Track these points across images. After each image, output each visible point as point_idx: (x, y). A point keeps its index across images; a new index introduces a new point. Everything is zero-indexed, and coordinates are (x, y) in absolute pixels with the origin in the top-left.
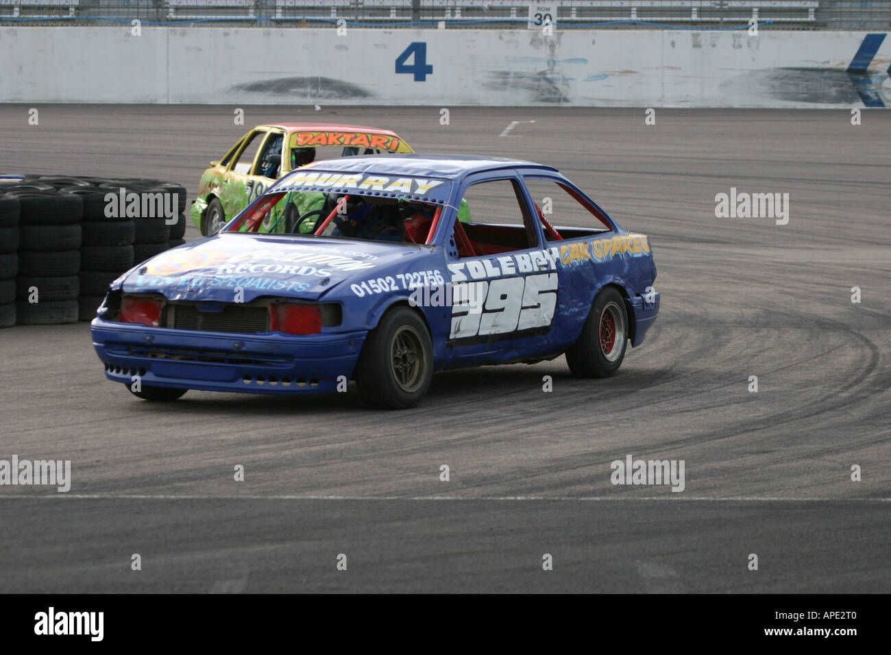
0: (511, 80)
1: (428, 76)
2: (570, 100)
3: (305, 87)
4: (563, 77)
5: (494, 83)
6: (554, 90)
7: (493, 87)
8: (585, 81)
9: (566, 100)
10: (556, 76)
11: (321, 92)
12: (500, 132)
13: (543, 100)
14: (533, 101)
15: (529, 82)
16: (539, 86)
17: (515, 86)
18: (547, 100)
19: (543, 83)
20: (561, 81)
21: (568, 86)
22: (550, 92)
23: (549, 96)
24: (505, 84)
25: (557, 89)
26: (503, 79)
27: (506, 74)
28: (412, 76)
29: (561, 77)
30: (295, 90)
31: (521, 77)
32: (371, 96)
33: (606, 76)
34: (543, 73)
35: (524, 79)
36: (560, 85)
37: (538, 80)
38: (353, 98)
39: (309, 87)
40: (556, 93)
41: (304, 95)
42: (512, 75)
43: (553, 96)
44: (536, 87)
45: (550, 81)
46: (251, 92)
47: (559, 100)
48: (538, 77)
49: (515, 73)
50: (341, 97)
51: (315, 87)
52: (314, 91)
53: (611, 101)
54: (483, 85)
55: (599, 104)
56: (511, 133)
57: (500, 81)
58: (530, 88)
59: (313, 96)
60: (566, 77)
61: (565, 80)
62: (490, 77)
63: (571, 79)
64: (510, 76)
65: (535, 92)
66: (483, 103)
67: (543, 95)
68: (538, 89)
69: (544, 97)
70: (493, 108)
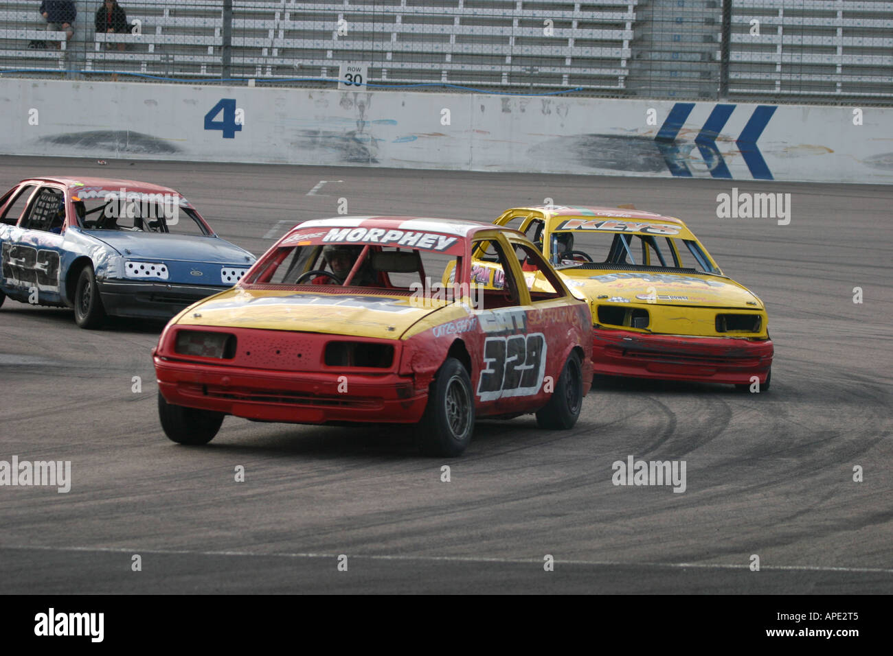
0: (320, 139)
1: (237, 133)
2: (378, 161)
3: (113, 140)
4: (372, 138)
5: (303, 142)
6: (362, 150)
7: (302, 146)
8: (395, 142)
9: (374, 161)
10: (365, 136)
11: (129, 146)
12: (308, 192)
13: (351, 161)
14: (341, 161)
15: (338, 142)
16: (348, 146)
17: (323, 145)
18: (356, 160)
19: (352, 143)
20: (370, 142)
21: (377, 146)
22: (359, 152)
23: (357, 157)
24: (314, 143)
25: (365, 149)
26: (312, 138)
27: (316, 133)
28: (221, 132)
29: (370, 137)
30: (103, 144)
31: (330, 137)
32: (179, 151)
33: (415, 138)
34: (352, 134)
35: (333, 138)
36: (369, 146)
37: (347, 140)
38: (161, 153)
39: (117, 140)
40: (364, 154)
41: (112, 149)
42: (321, 135)
43: (361, 157)
44: (345, 147)
45: (359, 142)
46: (58, 144)
47: (368, 161)
48: (347, 137)
49: (324, 132)
50: (149, 152)
51: (124, 141)
52: (122, 145)
53: (418, 162)
54: (292, 143)
55: (408, 166)
56: (319, 192)
57: (309, 139)
58: (340, 148)
59: (122, 150)
60: (375, 138)
61: (374, 141)
62: (299, 136)
63: (380, 140)
64: (319, 135)
65: (344, 152)
66: (291, 161)
67: (351, 155)
68: (346, 149)
69: (352, 157)
70: (301, 166)
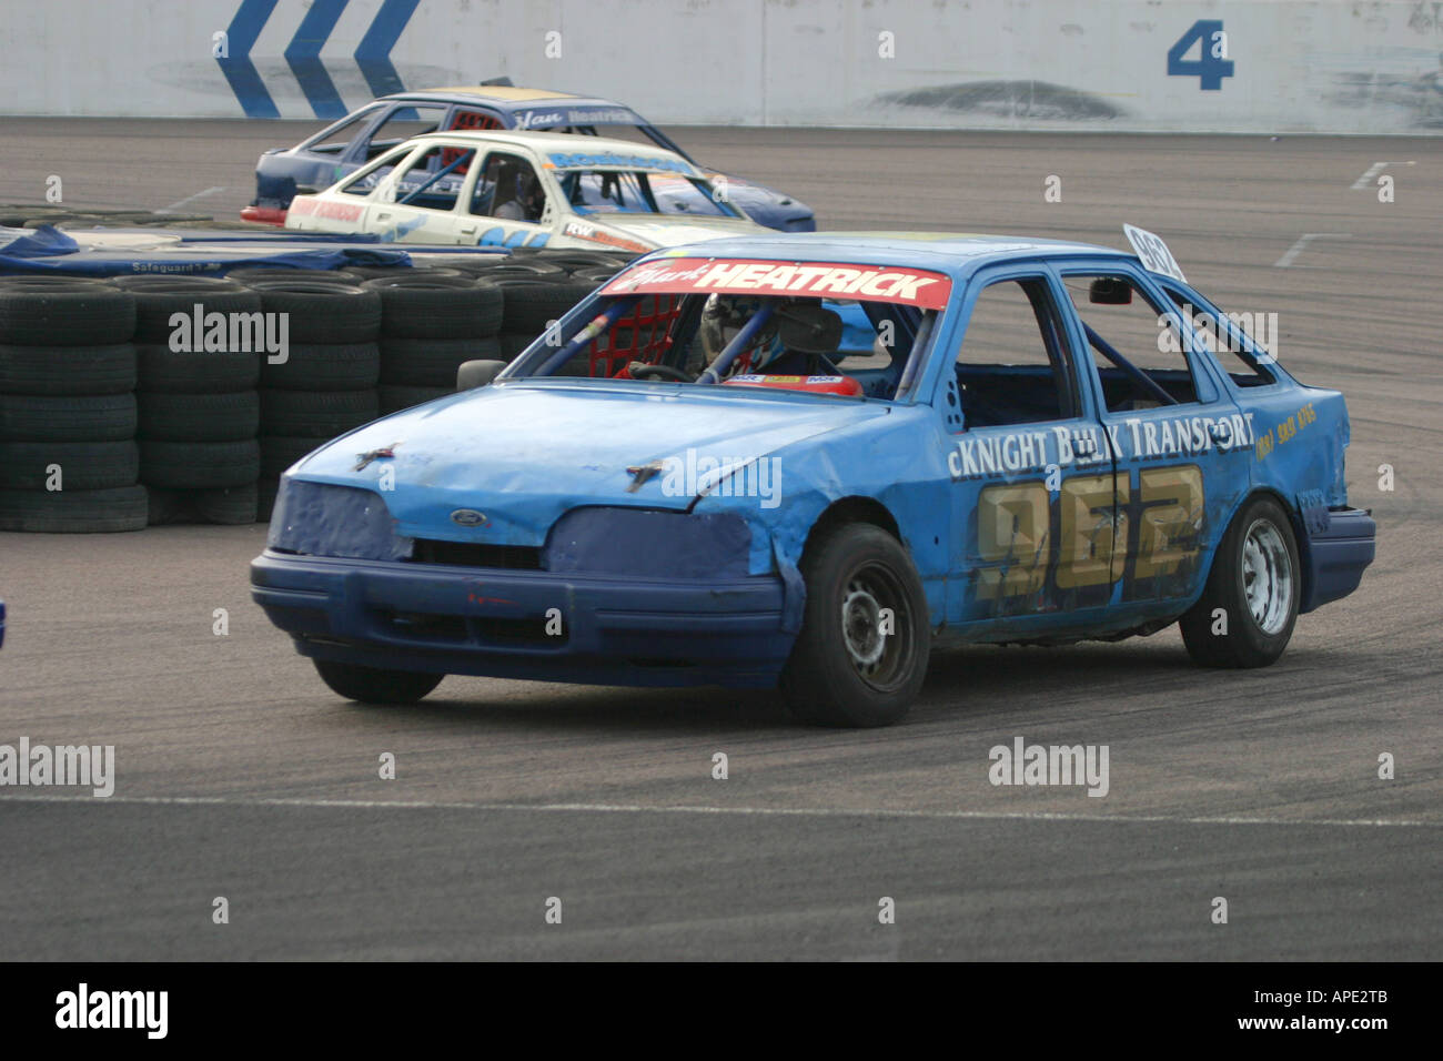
0: (1373, 89)
1: (1225, 81)
3: (1006, 98)
5: (1342, 94)
7: (1342, 100)
11: (1034, 107)
12: (1353, 182)
13: (1430, 126)
14: (1411, 127)
15: (1406, 92)
16: (1424, 100)
17: (1380, 99)
18: (1438, 125)
19: (1431, 95)
23: (1440, 119)
24: (1363, 95)
26: (1360, 87)
27: (1366, 77)
28: (1196, 81)
30: (989, 104)
31: (1391, 84)
32: (1123, 115)
34: (1431, 77)
35: (1397, 86)
37: (1422, 89)
38: (1091, 119)
39: (1012, 98)
41: (1005, 113)
42: (1375, 80)
44: (1418, 102)
46: (910, 107)
48: (1422, 83)
49: (1381, 76)
50: (1069, 117)
51: (1024, 99)
52: (1021, 107)
54: (1323, 97)
56: (1372, 183)
57: (1354, 89)
58: (1407, 102)
59: (1021, 115)
62: (1336, 83)
64: (1372, 82)
65: (1417, 111)
66: (1322, 129)
67: (1430, 115)
68: (1421, 104)
69: (1432, 119)
70: (1340, 138)
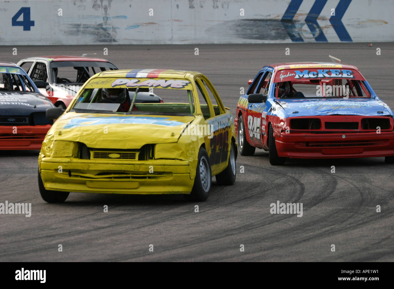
0: (81, 29)
1: (32, 27)
2: (117, 40)
4: (113, 27)
5: (71, 31)
6: (107, 35)
7: (71, 33)
8: (126, 29)
9: (114, 41)
10: (108, 26)
13: (101, 41)
14: (95, 42)
15: (92, 30)
16: (98, 33)
17: (84, 33)
18: (104, 41)
19: (101, 30)
20: (111, 30)
21: (116, 32)
22: (105, 36)
23: (104, 39)
24: (78, 31)
25: (109, 34)
26: (77, 29)
27: (78, 26)
28: (22, 28)
29: (111, 26)
31: (87, 27)
33: (138, 26)
34: (101, 25)
35: (89, 28)
36: (111, 32)
37: (98, 29)
40: (109, 37)
42: (82, 26)
43: (107, 39)
44: (97, 33)
45: (105, 29)
47: (111, 41)
48: (98, 27)
49: (84, 25)
53: (141, 40)
54: (65, 32)
55: (134, 43)
57: (75, 29)
58: (93, 34)
60: (115, 27)
61: (114, 29)
62: (69, 27)
63: (117, 28)
64: (81, 27)
65: (96, 36)
66: (65, 43)
67: (101, 37)
68: (98, 34)
69: (101, 39)
70: (71, 46)
